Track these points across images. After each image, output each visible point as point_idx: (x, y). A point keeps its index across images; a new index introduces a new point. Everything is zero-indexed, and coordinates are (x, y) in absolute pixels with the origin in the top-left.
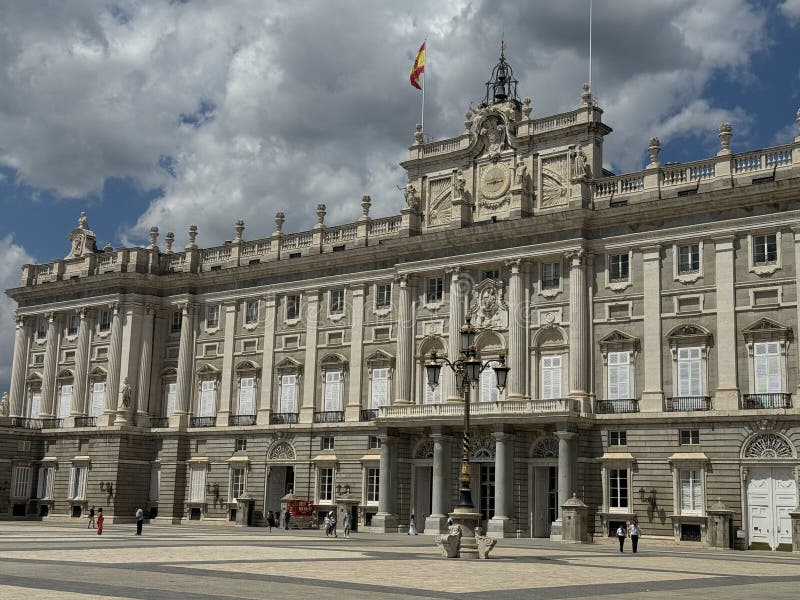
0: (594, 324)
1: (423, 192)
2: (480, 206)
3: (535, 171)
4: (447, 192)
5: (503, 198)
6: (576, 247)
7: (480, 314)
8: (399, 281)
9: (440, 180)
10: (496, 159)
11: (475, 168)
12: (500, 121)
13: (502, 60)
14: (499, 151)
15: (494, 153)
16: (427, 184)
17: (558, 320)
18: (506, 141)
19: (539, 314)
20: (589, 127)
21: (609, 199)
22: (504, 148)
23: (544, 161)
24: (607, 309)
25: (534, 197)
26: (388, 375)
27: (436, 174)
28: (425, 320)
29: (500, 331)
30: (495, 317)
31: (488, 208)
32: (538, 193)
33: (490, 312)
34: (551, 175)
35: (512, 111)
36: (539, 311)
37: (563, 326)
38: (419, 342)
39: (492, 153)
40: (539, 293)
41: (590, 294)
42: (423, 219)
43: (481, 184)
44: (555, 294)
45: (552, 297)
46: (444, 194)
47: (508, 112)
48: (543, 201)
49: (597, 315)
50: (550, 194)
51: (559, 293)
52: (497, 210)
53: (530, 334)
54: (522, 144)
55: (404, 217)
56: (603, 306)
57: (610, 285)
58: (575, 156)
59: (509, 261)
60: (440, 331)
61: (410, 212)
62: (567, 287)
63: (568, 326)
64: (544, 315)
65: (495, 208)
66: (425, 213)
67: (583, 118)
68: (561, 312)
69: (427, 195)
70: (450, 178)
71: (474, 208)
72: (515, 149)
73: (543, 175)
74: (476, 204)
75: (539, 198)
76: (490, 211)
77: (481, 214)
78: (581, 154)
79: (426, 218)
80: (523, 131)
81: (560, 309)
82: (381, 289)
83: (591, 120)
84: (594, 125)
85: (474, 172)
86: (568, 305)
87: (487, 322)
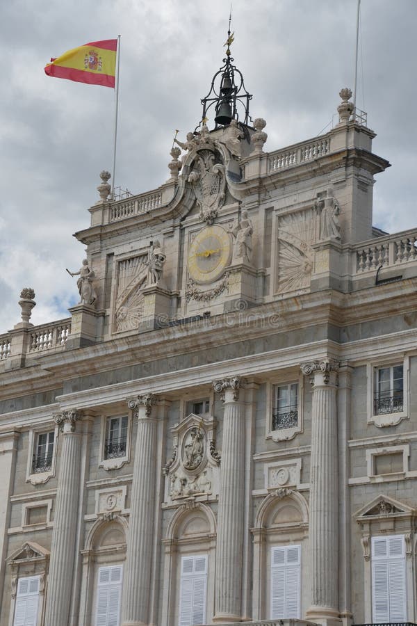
0: (350, 487)
1: (108, 279)
2: (188, 296)
3: (267, 236)
4: (142, 276)
5: (220, 282)
6: (319, 354)
7: (181, 474)
8: (61, 424)
9: (133, 259)
10: (212, 220)
11: (182, 236)
12: (218, 158)
13: (228, 61)
14: (215, 207)
15: (209, 210)
16: (114, 266)
17: (295, 481)
18: (226, 190)
19: (266, 472)
20: (347, 158)
21: (375, 274)
22: (224, 201)
23: (281, 218)
24: (369, 460)
25: (265, 277)
26: (40, 587)
27: (126, 248)
28: (100, 487)
29: (208, 503)
30: (202, 479)
31: (199, 299)
32: (270, 271)
33: (194, 469)
34: (291, 241)
35: (237, 141)
36: (266, 466)
37: (301, 492)
38: (90, 527)
39: (206, 210)
40: (267, 435)
41: (344, 435)
42: (105, 324)
43: (190, 262)
44: (290, 436)
45: (286, 442)
46: (138, 281)
47: (230, 142)
48: (279, 284)
49: (354, 470)
50: (289, 271)
51: (296, 434)
52: (213, 302)
53: (253, 506)
54: (248, 193)
55: (74, 320)
56: (364, 456)
57: (375, 418)
58: (323, 206)
59: (219, 382)
60: (120, 506)
61: (85, 310)
62: (307, 423)
63: (307, 491)
64: (274, 473)
65: (208, 298)
66: (109, 312)
67: (339, 144)
68: (299, 466)
69: (114, 282)
70: (146, 255)
71: (179, 300)
72: (240, 202)
73: (279, 241)
74: (182, 293)
75: (272, 280)
76: (201, 304)
77: (189, 309)
78: (332, 203)
79: (110, 320)
80: (252, 171)
81: (298, 461)
82: (41, 438)
83: (351, 146)
84: (353, 155)
85: (181, 244)
86: (308, 454)
87: (190, 486)
